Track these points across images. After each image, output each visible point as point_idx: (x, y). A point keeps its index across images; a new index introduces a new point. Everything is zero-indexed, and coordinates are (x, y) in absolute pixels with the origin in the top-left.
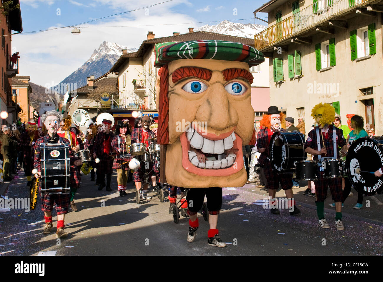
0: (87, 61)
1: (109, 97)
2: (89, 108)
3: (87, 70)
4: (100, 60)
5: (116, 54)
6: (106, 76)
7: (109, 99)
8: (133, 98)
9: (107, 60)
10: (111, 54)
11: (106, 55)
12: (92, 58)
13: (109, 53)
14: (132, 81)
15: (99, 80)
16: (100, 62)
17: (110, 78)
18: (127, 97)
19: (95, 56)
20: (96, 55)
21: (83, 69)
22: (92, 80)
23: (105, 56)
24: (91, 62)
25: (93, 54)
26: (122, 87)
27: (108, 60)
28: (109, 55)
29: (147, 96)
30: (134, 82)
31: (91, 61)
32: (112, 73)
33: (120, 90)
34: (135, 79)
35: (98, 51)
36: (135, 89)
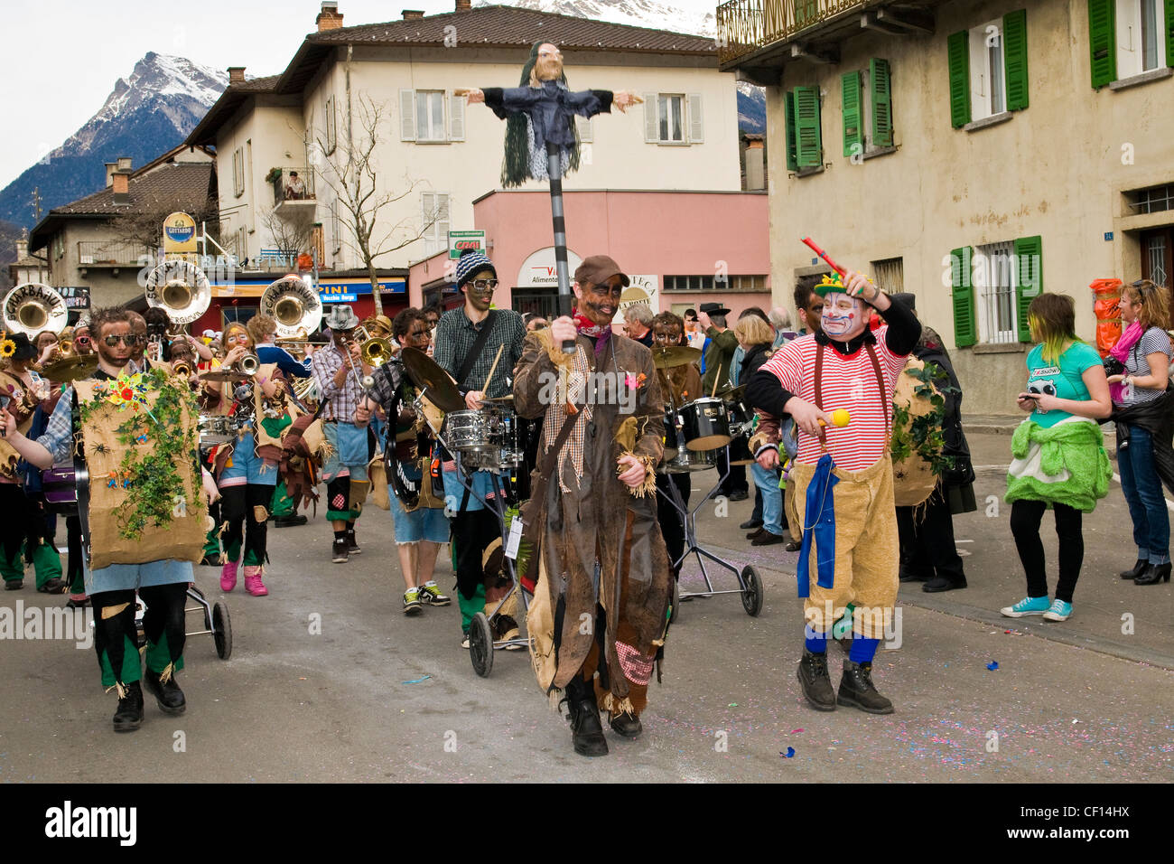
0: (94, 118)
1: (192, 228)
2: (115, 266)
3: (93, 146)
4: (139, 111)
5: (187, 93)
6: (171, 160)
7: (192, 233)
8: (274, 230)
9: (160, 115)
10: (173, 93)
11: (158, 96)
12: (110, 106)
13: (165, 92)
14: (268, 173)
15: (149, 172)
16: (136, 118)
17: (183, 165)
18: (249, 229)
19: (118, 101)
20: (122, 98)
21: (80, 144)
22: (123, 173)
23: (153, 101)
24: (105, 120)
25: (113, 93)
26: (232, 194)
27: (164, 114)
28: (164, 98)
29: (320, 225)
30: (274, 177)
31: (107, 116)
32: (192, 151)
33: (222, 206)
34: (276, 166)
35: (128, 83)
36: (276, 203)
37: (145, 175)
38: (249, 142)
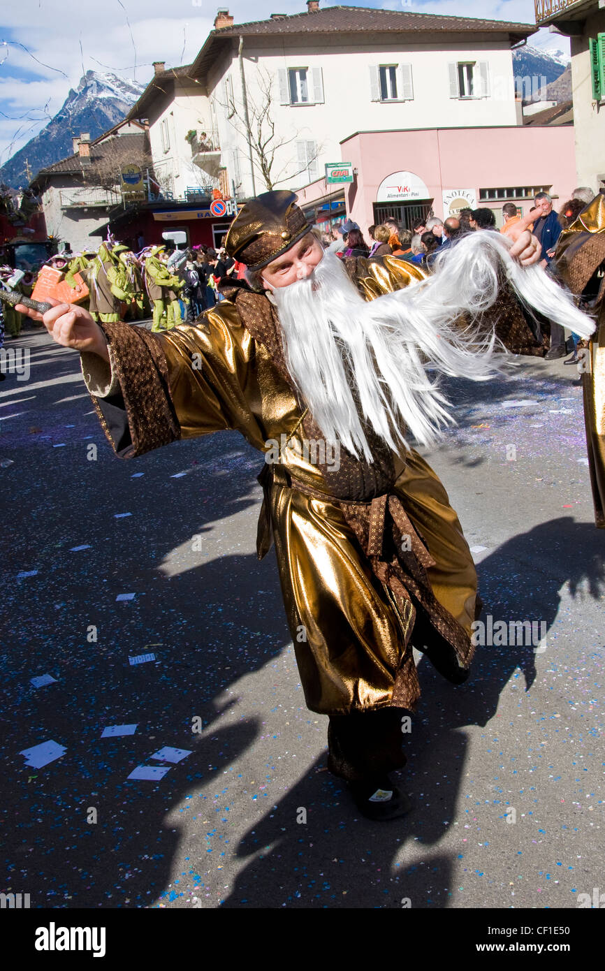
0: (57, 115)
1: (139, 174)
2: (85, 206)
3: (58, 134)
4: (85, 110)
5: (115, 96)
6: (115, 133)
7: (139, 177)
8: (196, 174)
9: (99, 111)
10: (106, 97)
11: (96, 99)
12: (67, 107)
13: (101, 96)
14: (187, 134)
15: (102, 142)
16: (84, 114)
17: (124, 137)
18: (175, 175)
19: (71, 104)
20: (74, 102)
21: (50, 133)
22: (85, 143)
23: (94, 103)
24: (64, 117)
25: (68, 99)
26: (162, 151)
27: (101, 111)
28: (101, 100)
29: (225, 169)
30: (191, 137)
31: (65, 114)
32: (129, 126)
33: (154, 159)
34: (193, 129)
35: (77, 91)
36: (194, 155)
37: (99, 143)
38: (172, 114)
